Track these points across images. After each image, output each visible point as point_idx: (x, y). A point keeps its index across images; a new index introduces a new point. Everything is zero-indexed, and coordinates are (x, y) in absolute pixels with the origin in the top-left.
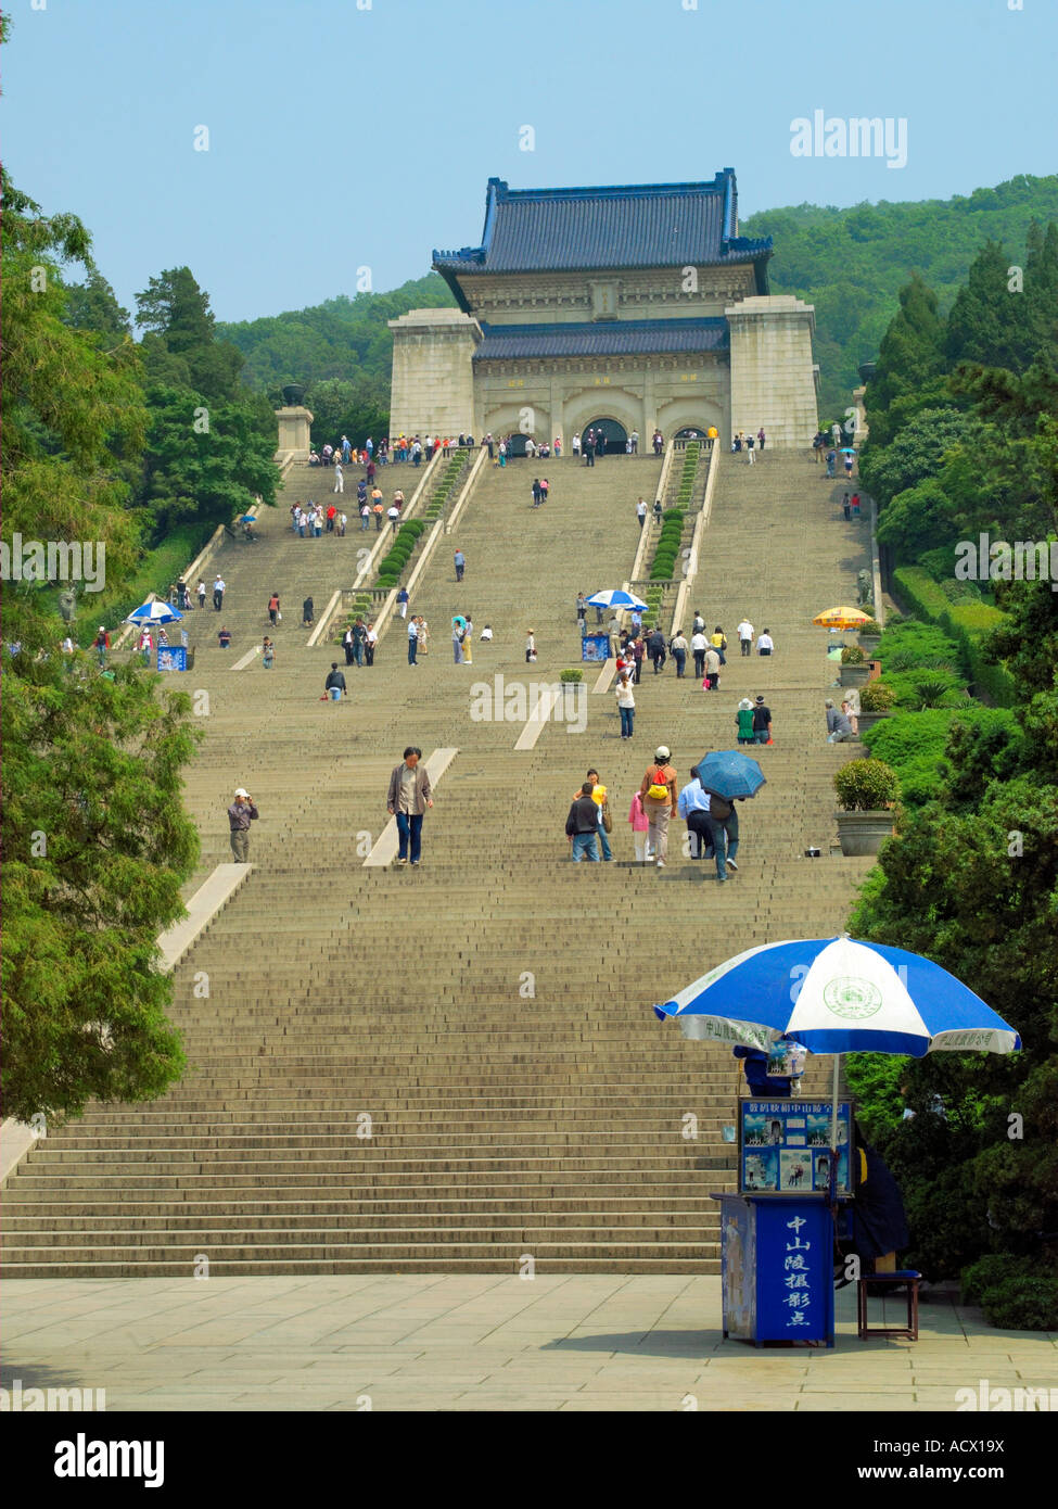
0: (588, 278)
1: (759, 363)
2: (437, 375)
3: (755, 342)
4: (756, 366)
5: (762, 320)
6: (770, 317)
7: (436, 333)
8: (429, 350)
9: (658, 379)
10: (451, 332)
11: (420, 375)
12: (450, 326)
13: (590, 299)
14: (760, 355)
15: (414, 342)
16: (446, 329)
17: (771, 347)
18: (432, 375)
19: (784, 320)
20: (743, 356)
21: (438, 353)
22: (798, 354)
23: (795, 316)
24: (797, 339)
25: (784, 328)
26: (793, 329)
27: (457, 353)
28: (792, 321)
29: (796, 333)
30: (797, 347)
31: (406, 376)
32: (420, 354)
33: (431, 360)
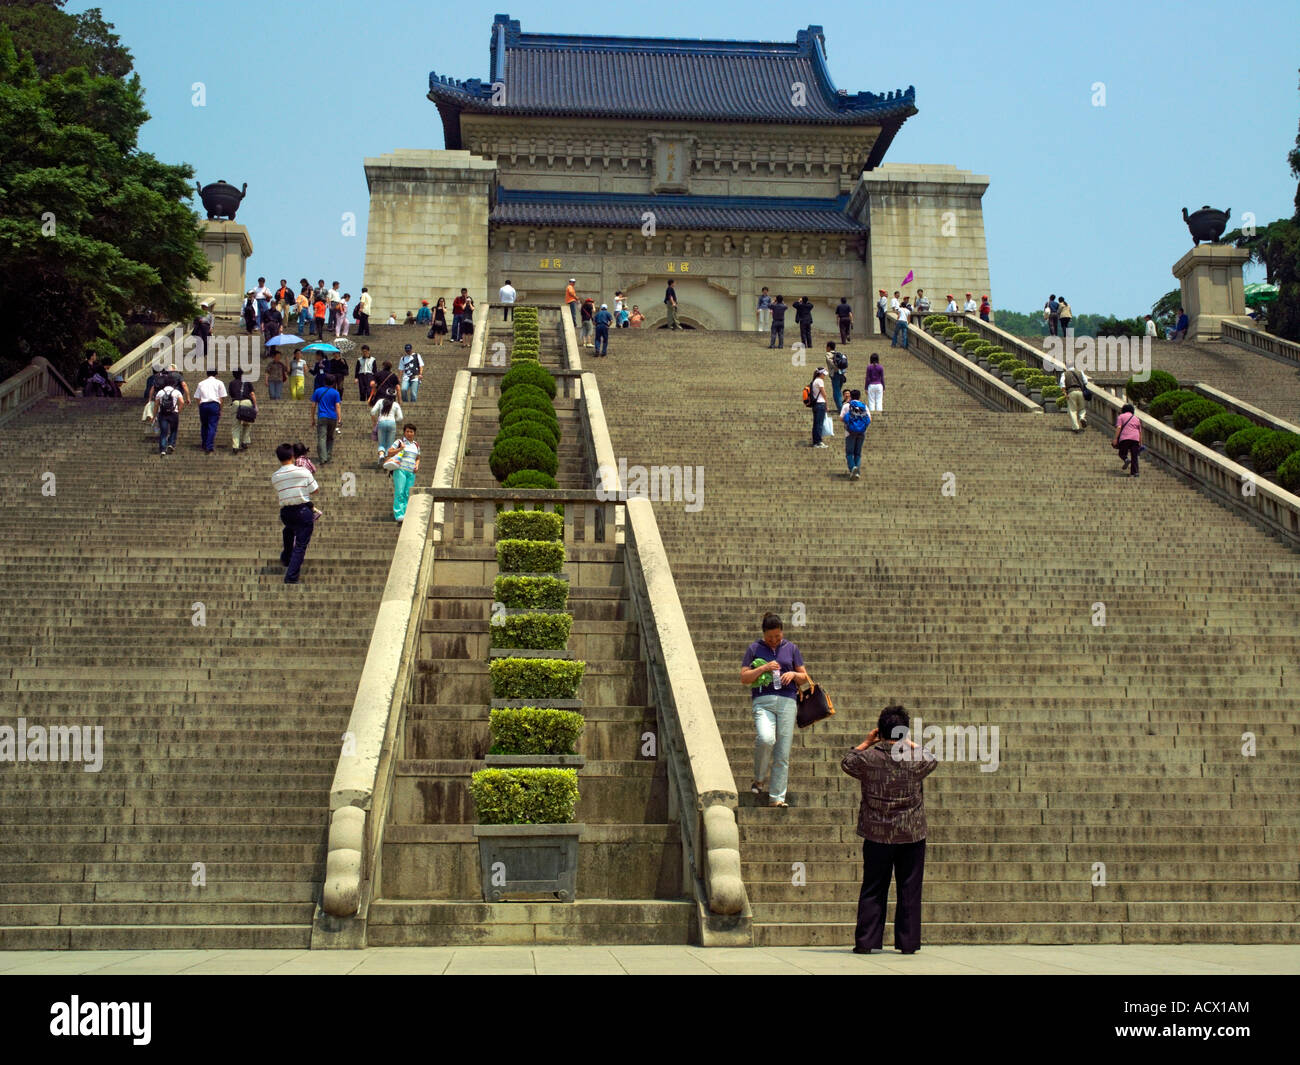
0: (648, 131)
1: (913, 251)
2: (436, 240)
3: (905, 223)
4: (908, 256)
5: (915, 193)
6: (928, 188)
7: (436, 181)
8: (424, 203)
9: (760, 269)
10: (459, 180)
11: (409, 240)
12: (457, 171)
13: (650, 163)
14: (913, 240)
15: (403, 191)
16: (452, 175)
17: (928, 231)
18: (427, 240)
19: (946, 194)
20: (890, 241)
21: (438, 210)
22: (967, 243)
23: (962, 190)
24: (965, 222)
25: (946, 206)
26: (959, 208)
27: (466, 211)
28: (957, 195)
29: (964, 212)
30: (966, 233)
31: (389, 239)
32: (411, 209)
33: (428, 218)
